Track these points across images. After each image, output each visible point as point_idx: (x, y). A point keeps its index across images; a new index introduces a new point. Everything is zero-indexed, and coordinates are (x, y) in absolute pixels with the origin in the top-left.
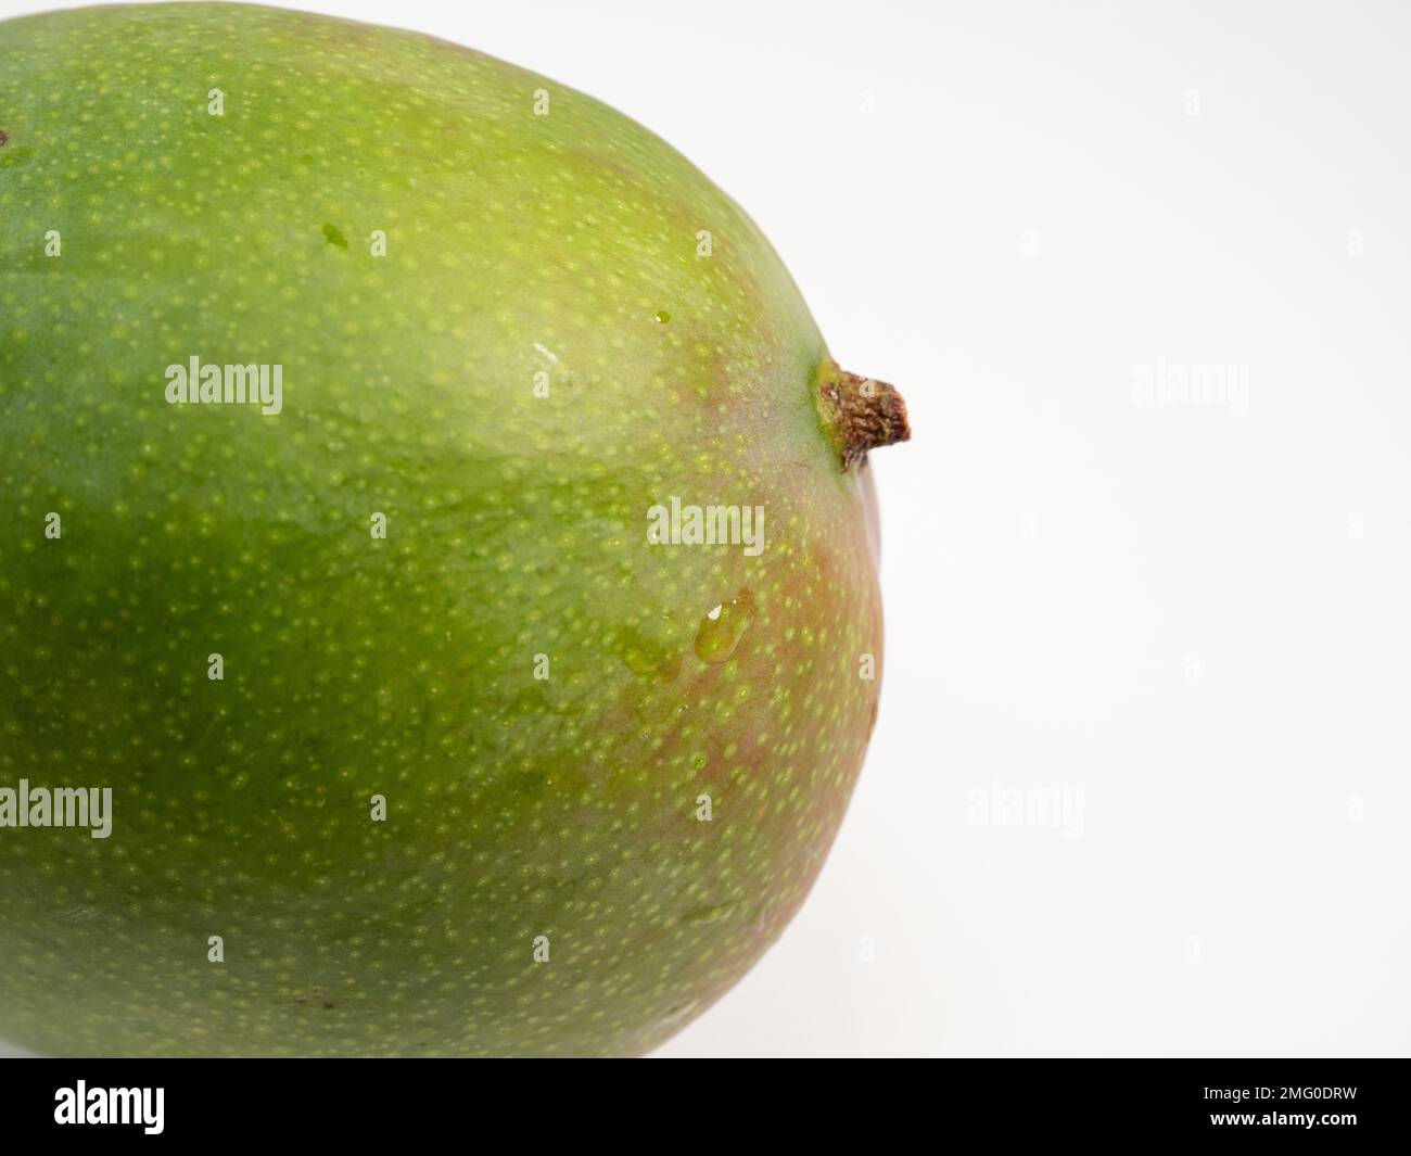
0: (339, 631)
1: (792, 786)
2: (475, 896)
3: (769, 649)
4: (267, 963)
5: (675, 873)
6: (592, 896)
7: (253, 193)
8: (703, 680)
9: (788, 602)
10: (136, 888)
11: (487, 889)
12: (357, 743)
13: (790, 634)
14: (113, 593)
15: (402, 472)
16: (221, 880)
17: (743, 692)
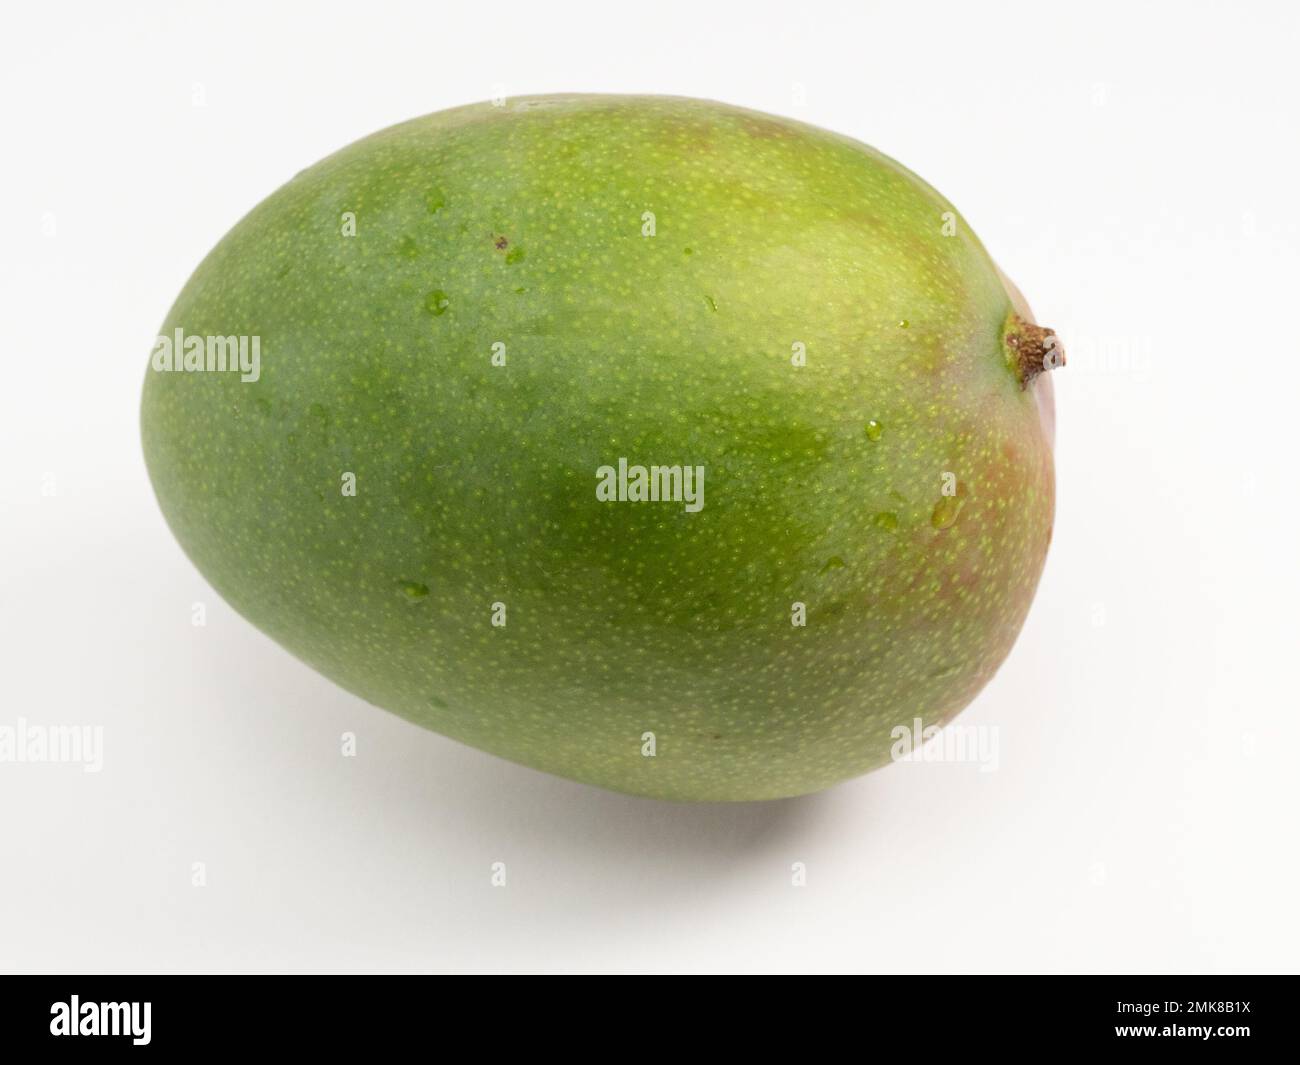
0: (725, 534)
1: (995, 593)
2: (805, 673)
3: (977, 516)
4: (682, 715)
5: (924, 651)
6: (873, 669)
7: (658, 278)
8: (937, 540)
9: (988, 485)
10: (607, 677)
11: (813, 669)
12: (737, 594)
13: (990, 504)
14: (597, 521)
15: (757, 443)
16: (658, 672)
17: (962, 544)
